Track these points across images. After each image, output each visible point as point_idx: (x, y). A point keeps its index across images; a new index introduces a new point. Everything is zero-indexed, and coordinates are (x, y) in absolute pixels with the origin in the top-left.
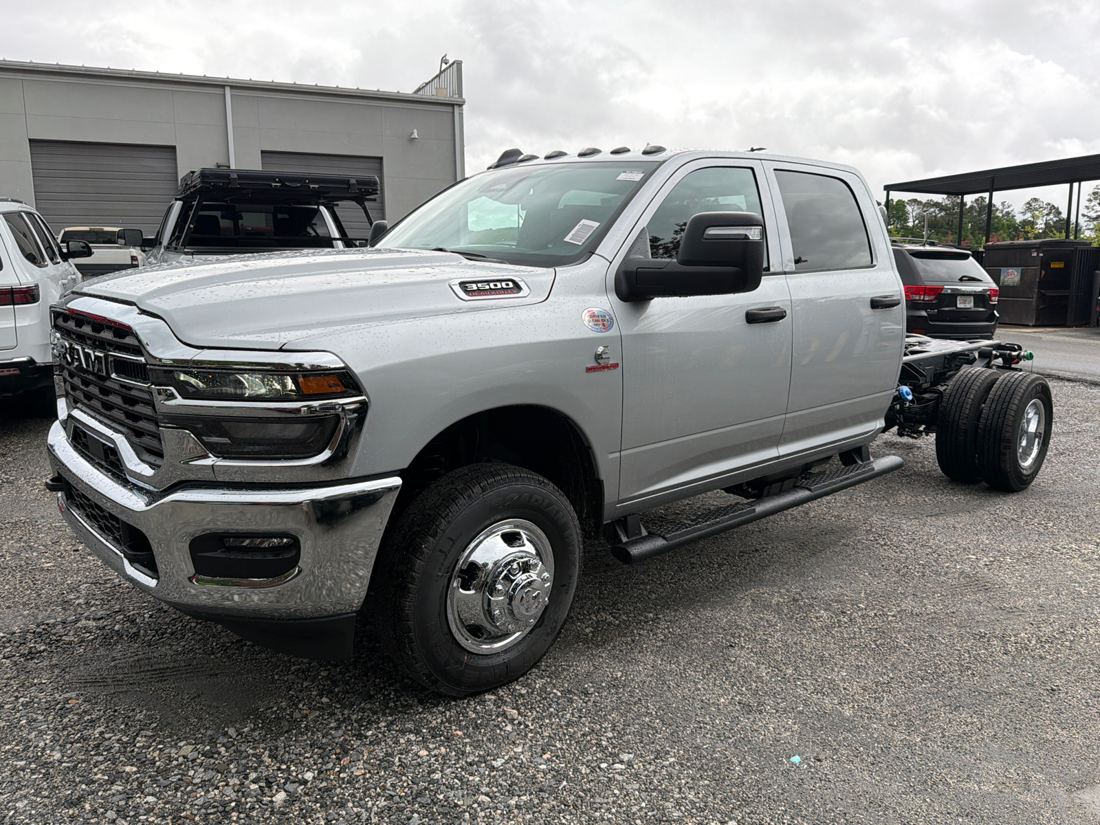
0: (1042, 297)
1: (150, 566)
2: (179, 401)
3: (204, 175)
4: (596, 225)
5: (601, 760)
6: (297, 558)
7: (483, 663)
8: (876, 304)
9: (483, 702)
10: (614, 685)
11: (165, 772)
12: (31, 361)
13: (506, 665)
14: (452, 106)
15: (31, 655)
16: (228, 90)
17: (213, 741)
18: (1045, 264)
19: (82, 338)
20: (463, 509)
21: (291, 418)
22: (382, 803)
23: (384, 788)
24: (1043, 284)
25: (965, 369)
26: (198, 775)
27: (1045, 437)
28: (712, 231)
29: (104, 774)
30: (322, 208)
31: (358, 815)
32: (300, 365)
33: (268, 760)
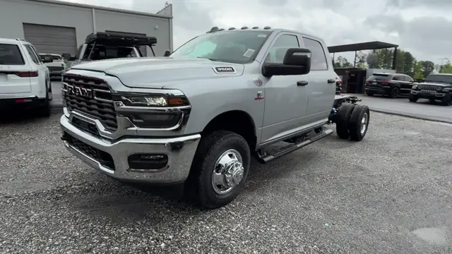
0: (349, 85)
1: (112, 166)
2: (124, 106)
3: (98, 34)
4: (254, 51)
5: (267, 228)
6: (167, 162)
7: (221, 197)
8: (330, 82)
9: (221, 210)
10: (262, 203)
11: (120, 238)
12: (36, 97)
13: (228, 198)
14: (169, 18)
15: (57, 198)
16: (93, 10)
17: (133, 227)
18: (350, 74)
19: (78, 85)
20: (218, 146)
21: (163, 113)
22: (199, 245)
23: (198, 240)
24: (349, 81)
25: (343, 104)
26: (132, 239)
27: (367, 124)
28: (295, 54)
29: (97, 239)
30: (134, 48)
31: (192, 250)
32: (167, 94)
33: (155, 233)
